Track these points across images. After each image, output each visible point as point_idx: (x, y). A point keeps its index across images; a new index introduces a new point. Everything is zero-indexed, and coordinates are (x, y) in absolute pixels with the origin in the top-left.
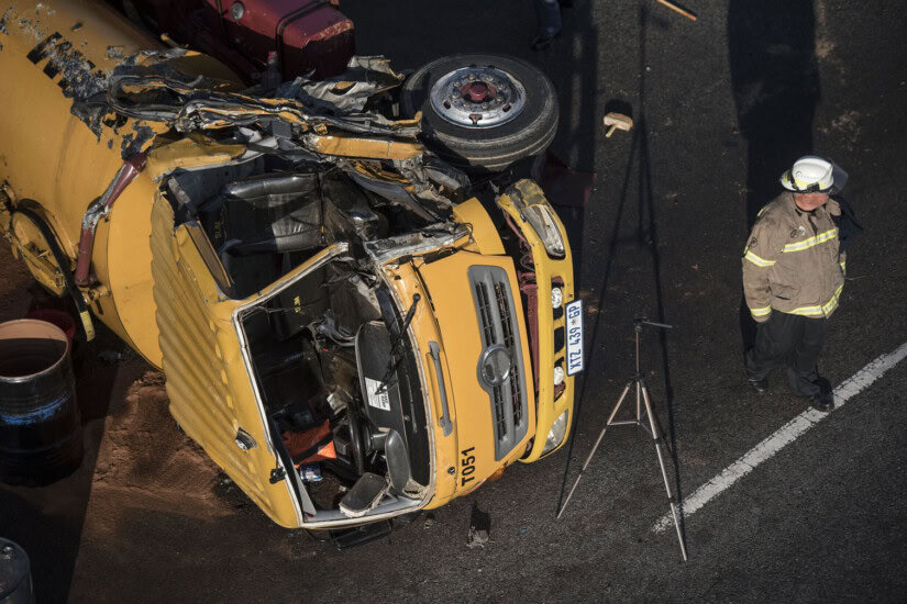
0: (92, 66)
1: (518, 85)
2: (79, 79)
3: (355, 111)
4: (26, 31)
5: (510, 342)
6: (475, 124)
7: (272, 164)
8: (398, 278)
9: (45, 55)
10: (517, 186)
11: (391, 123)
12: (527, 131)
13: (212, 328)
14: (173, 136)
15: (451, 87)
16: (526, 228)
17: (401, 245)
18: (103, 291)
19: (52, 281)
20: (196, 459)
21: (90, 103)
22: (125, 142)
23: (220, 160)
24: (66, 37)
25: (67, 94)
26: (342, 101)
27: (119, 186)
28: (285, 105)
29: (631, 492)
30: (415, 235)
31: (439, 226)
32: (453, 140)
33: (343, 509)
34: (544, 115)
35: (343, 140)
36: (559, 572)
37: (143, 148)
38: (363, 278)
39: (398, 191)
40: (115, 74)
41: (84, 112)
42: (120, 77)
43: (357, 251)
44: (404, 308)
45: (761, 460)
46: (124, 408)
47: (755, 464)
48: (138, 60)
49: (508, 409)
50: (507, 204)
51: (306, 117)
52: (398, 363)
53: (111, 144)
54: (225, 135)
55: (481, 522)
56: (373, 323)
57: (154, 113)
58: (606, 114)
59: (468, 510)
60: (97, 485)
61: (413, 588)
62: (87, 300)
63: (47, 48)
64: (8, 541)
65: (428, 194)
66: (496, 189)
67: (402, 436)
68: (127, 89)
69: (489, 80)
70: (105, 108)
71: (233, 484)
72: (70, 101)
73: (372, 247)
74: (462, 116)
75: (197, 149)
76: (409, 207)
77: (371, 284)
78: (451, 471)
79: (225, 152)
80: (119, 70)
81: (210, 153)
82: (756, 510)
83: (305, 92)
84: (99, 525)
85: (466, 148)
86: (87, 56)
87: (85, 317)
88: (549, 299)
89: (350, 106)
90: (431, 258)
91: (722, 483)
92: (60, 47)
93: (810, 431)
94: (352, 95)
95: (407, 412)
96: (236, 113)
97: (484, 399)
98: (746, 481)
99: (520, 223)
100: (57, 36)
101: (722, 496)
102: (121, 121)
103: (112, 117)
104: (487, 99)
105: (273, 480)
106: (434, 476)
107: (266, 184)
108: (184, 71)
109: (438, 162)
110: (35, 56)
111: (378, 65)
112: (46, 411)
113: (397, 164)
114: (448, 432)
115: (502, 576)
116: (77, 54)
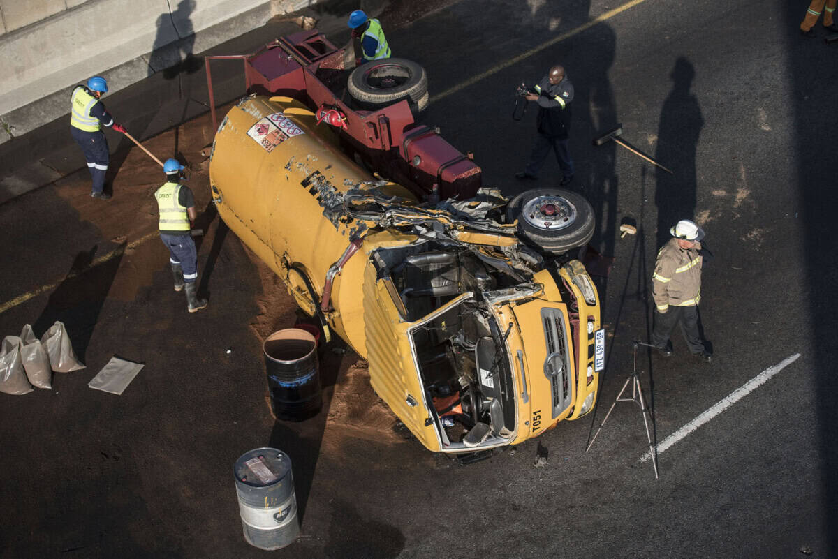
0: (336, 189)
1: (573, 207)
2: (328, 196)
3: (480, 218)
4: (301, 169)
5: (563, 352)
6: (547, 228)
7: (433, 247)
8: (501, 313)
9: (310, 183)
10: (570, 263)
11: (500, 225)
12: (577, 233)
13: (396, 337)
14: (378, 229)
15: (535, 207)
16: (574, 287)
17: (503, 295)
18: (336, 314)
19: (309, 308)
20: (384, 411)
21: (333, 210)
22: (351, 232)
23: (403, 243)
24: (323, 173)
25: (321, 205)
26: (473, 213)
27: (348, 256)
28: (440, 214)
29: (628, 439)
30: (511, 289)
31: (525, 285)
32: (535, 236)
33: (465, 442)
34: (587, 224)
35: (473, 234)
36: (586, 483)
37: (361, 236)
38: (481, 313)
39: (503, 264)
40: (348, 194)
41: (330, 215)
42: (350, 196)
43: (478, 297)
44: (504, 330)
45: (702, 423)
46: (346, 380)
47: (698, 426)
48: (361, 187)
49: (560, 389)
50: (564, 273)
51: (453, 221)
52: (499, 361)
53: (344, 233)
54: (407, 230)
55: (543, 452)
56: (486, 338)
57: (368, 216)
58: (621, 225)
59: (536, 446)
60: (329, 423)
61: (503, 488)
62: (327, 319)
63: (312, 179)
64: (280, 451)
65: (520, 266)
66: (558, 265)
67: (500, 401)
68: (354, 202)
69: (556, 203)
70: (342, 212)
71: (404, 425)
72: (323, 208)
73: (487, 295)
74: (540, 223)
75: (391, 237)
76: (508, 273)
77: (486, 316)
78: (527, 423)
79: (407, 239)
80: (350, 192)
81: (398, 240)
82: (698, 451)
83: (453, 207)
84: (330, 446)
85: (542, 241)
86: (333, 184)
87: (326, 328)
88: (585, 328)
89: (477, 216)
90: (519, 303)
91: (679, 435)
92: (319, 178)
93: (730, 408)
94: (479, 209)
95: (503, 389)
96: (413, 217)
97: (547, 383)
98: (693, 435)
99: (571, 284)
100: (318, 172)
101: (679, 443)
102: (350, 220)
103: (345, 218)
104: (555, 214)
105: (426, 425)
106: (517, 426)
107: (429, 257)
108: (385, 193)
109: (526, 248)
110: (305, 183)
111: (494, 193)
112: (303, 380)
113: (502, 249)
114: (526, 401)
115: (554, 483)
116: (328, 182)
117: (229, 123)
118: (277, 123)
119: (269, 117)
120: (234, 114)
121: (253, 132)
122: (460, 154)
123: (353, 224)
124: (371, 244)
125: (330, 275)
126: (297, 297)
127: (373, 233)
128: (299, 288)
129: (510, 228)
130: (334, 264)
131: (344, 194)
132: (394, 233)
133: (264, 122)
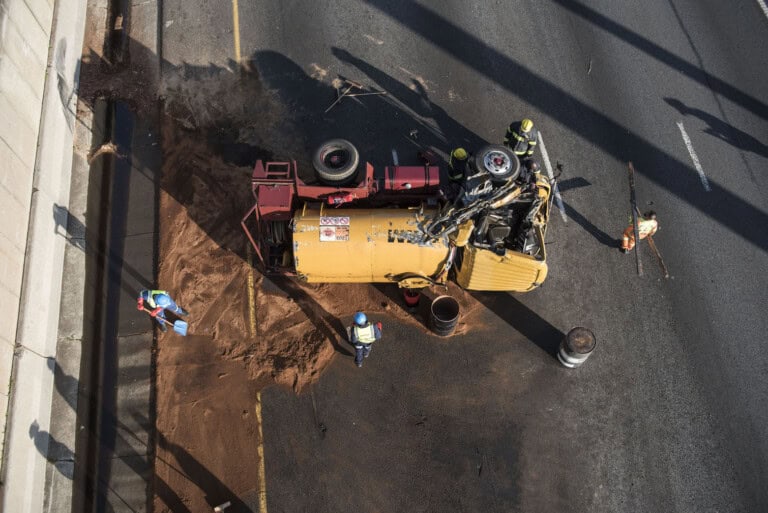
0: (410, 231)
1: (499, 152)
2: (412, 237)
3: (492, 191)
4: (380, 236)
6: (508, 170)
9: (393, 238)
21: (423, 241)
22: (444, 243)
23: (472, 229)
24: (393, 228)
25: (413, 243)
26: (485, 191)
31: (535, 201)
35: (502, 200)
36: (566, 247)
37: (448, 241)
40: (419, 228)
41: (425, 244)
48: (418, 220)
53: (440, 246)
69: (495, 156)
70: (429, 239)
72: (416, 244)
74: (503, 170)
79: (471, 226)
83: (472, 195)
86: (405, 230)
92: (395, 232)
100: (390, 231)
102: (437, 239)
103: (434, 239)
104: (503, 162)
110: (391, 240)
116: (402, 231)
117: (300, 243)
118: (330, 224)
119: (321, 224)
120: (297, 238)
121: (323, 238)
122: (423, 168)
123: (441, 240)
124: (463, 240)
125: (447, 267)
126: (412, 286)
127: (456, 236)
128: (414, 283)
129: (511, 184)
130: (445, 261)
131: (417, 229)
132: (463, 228)
133: (323, 229)
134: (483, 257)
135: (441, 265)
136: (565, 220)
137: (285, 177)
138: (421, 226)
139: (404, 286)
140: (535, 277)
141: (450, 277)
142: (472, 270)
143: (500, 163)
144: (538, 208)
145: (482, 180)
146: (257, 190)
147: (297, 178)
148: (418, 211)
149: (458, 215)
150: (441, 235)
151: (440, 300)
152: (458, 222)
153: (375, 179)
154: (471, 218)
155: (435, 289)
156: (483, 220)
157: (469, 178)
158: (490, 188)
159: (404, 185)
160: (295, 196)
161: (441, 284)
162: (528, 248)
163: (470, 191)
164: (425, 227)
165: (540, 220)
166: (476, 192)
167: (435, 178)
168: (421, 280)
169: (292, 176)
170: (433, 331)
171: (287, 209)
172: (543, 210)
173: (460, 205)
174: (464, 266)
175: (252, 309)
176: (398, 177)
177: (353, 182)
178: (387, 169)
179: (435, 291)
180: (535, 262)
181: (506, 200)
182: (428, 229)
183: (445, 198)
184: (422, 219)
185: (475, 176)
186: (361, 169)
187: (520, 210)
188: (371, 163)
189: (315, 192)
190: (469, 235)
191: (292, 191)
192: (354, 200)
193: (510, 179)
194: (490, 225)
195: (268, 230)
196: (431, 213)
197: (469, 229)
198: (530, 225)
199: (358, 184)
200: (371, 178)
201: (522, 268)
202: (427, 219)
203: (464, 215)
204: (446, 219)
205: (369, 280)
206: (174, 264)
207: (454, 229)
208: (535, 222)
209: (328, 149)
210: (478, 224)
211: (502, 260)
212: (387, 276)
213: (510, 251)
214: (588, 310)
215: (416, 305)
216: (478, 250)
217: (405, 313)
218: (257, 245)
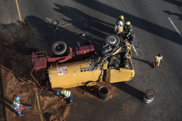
0: (88, 67)
1: (112, 37)
2: (88, 69)
4: (78, 70)
6: (116, 42)
11: (116, 48)
13: (131, 73)
15: (110, 41)
24: (82, 67)
25: (89, 71)
31: (126, 51)
37: (101, 68)
41: (93, 71)
53: (98, 71)
57: (100, 65)
74: (114, 42)
86: (86, 67)
92: (83, 69)
100: (81, 68)
103: (96, 69)
110: (82, 71)
116: (85, 68)
117: (51, 77)
118: (60, 69)
119: (58, 70)
120: (50, 76)
121: (59, 74)
122: (88, 46)
123: (98, 68)
124: (105, 67)
125: (102, 77)
126: (91, 85)
127: (103, 66)
128: (92, 84)
129: (118, 46)
130: (101, 75)
131: (90, 66)
132: (105, 63)
133: (58, 71)
134: (113, 72)
135: (100, 77)
136: (138, 55)
137: (43, 56)
138: (91, 65)
139: (89, 85)
140: (131, 75)
141: (103, 80)
142: (110, 77)
143: (113, 40)
144: (128, 53)
145: (108, 47)
146: (34, 62)
147: (47, 56)
148: (89, 60)
149: (102, 59)
150: (98, 67)
151: (101, 88)
152: (103, 62)
153: (73, 52)
154: (107, 60)
155: (99, 85)
156: (111, 59)
157: (104, 47)
158: (111, 49)
159: (83, 52)
160: (47, 62)
161: (101, 83)
162: (127, 66)
163: (105, 51)
164: (92, 65)
165: (129, 57)
166: (107, 51)
167: (93, 48)
168: (94, 82)
169: (45, 55)
170: (101, 99)
171: (46, 67)
172: (130, 53)
173: (102, 56)
174: (107, 76)
175: (39, 103)
176: (80, 51)
177: (66, 54)
178: (76, 48)
179: (99, 86)
180: (130, 70)
181: (117, 52)
182: (93, 65)
183: (97, 54)
184: (91, 62)
185: (106, 46)
186: (68, 50)
187: (122, 54)
188: (71, 47)
189: (54, 60)
190: (107, 65)
191: (46, 61)
192: (67, 60)
193: (117, 45)
194: (113, 61)
195: (40, 75)
196: (93, 60)
197: (107, 63)
198: (126, 59)
199: (68, 55)
200: (72, 52)
201: (127, 73)
202: (92, 62)
203: (104, 59)
204: (99, 61)
205: (77, 86)
206: (9, 92)
207: (102, 64)
208: (128, 57)
209: (56, 45)
210: (109, 61)
211: (119, 72)
212: (82, 83)
213: (121, 68)
214: (151, 83)
215: (94, 91)
216: (111, 69)
217: (90, 95)
218: (37, 80)
